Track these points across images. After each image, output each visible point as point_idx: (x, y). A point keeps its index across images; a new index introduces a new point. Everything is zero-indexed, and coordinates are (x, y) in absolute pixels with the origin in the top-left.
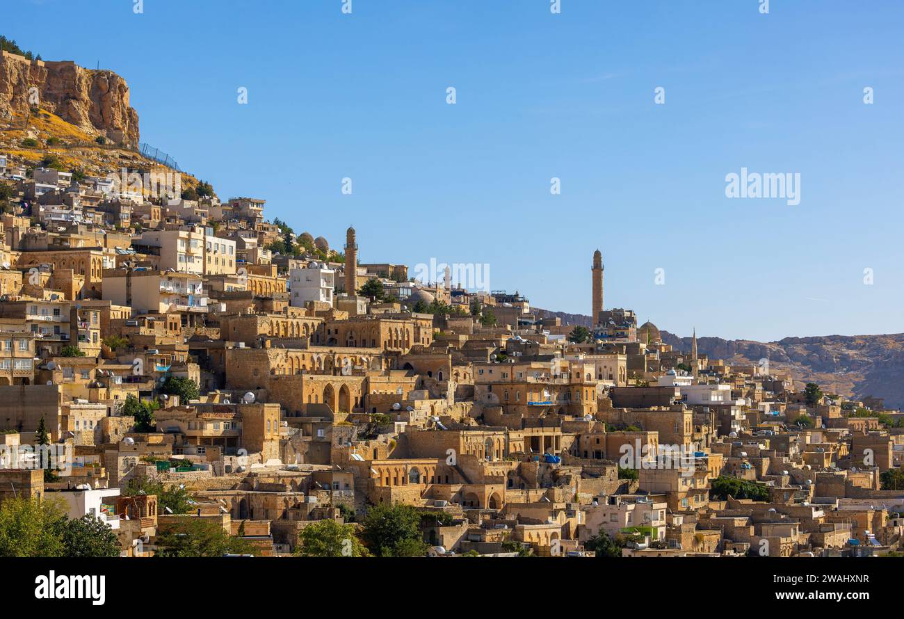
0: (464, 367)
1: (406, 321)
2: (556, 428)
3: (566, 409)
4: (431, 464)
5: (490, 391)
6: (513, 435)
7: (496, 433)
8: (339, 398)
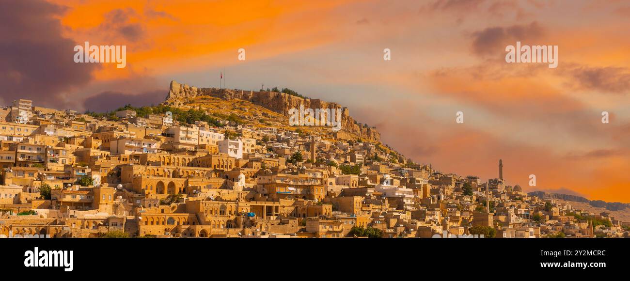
4: (182, 216)
5: (264, 187)
6: (242, 204)
7: (229, 202)
8: (168, 188)
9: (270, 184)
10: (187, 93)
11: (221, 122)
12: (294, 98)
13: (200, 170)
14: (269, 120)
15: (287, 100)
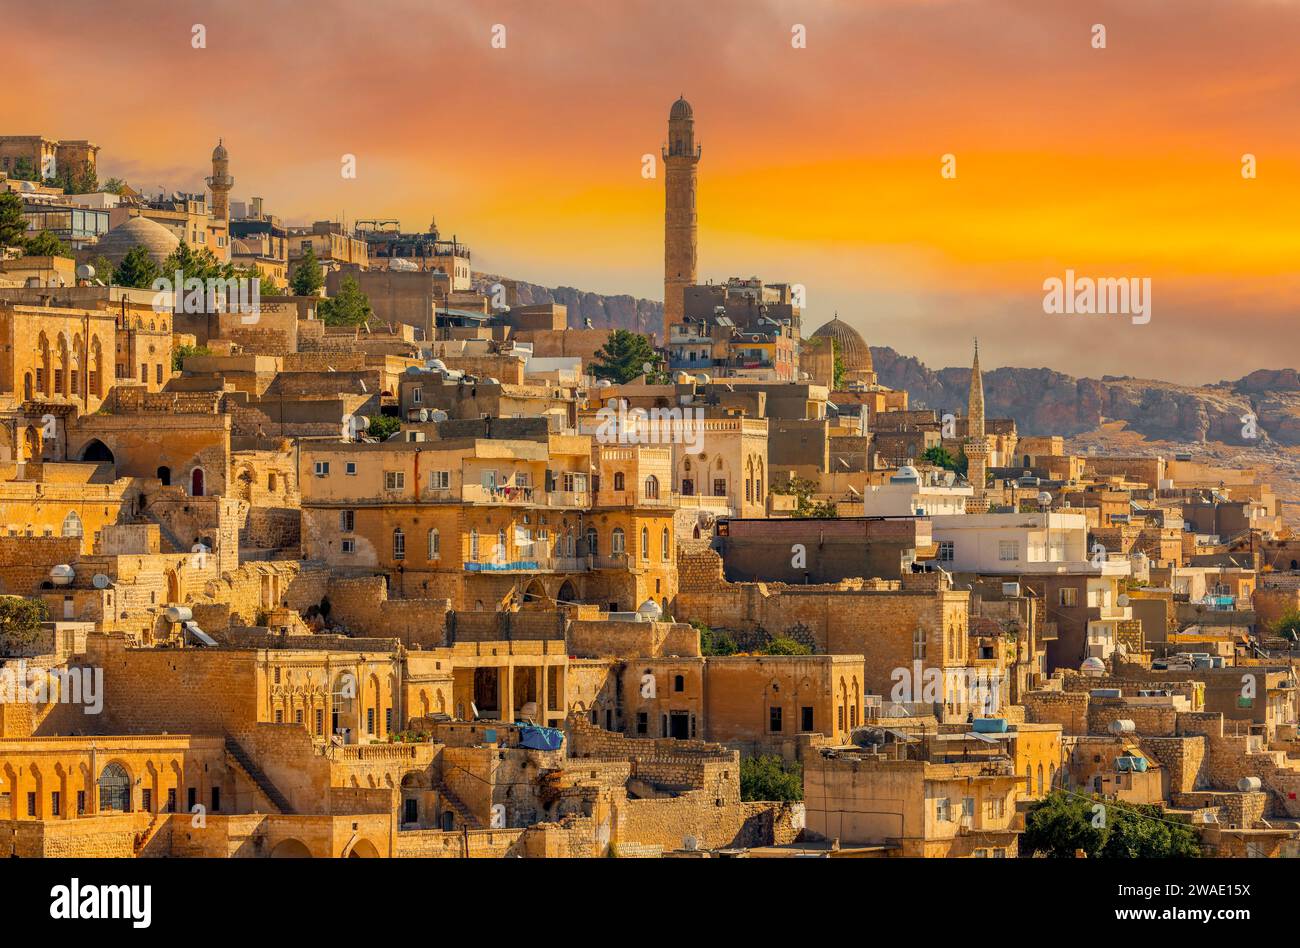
0: (268, 454)
1: (92, 313)
2: (551, 644)
3: (581, 586)
4: (167, 750)
5: (350, 527)
6: (420, 664)
7: (367, 656)
9: (399, 505)
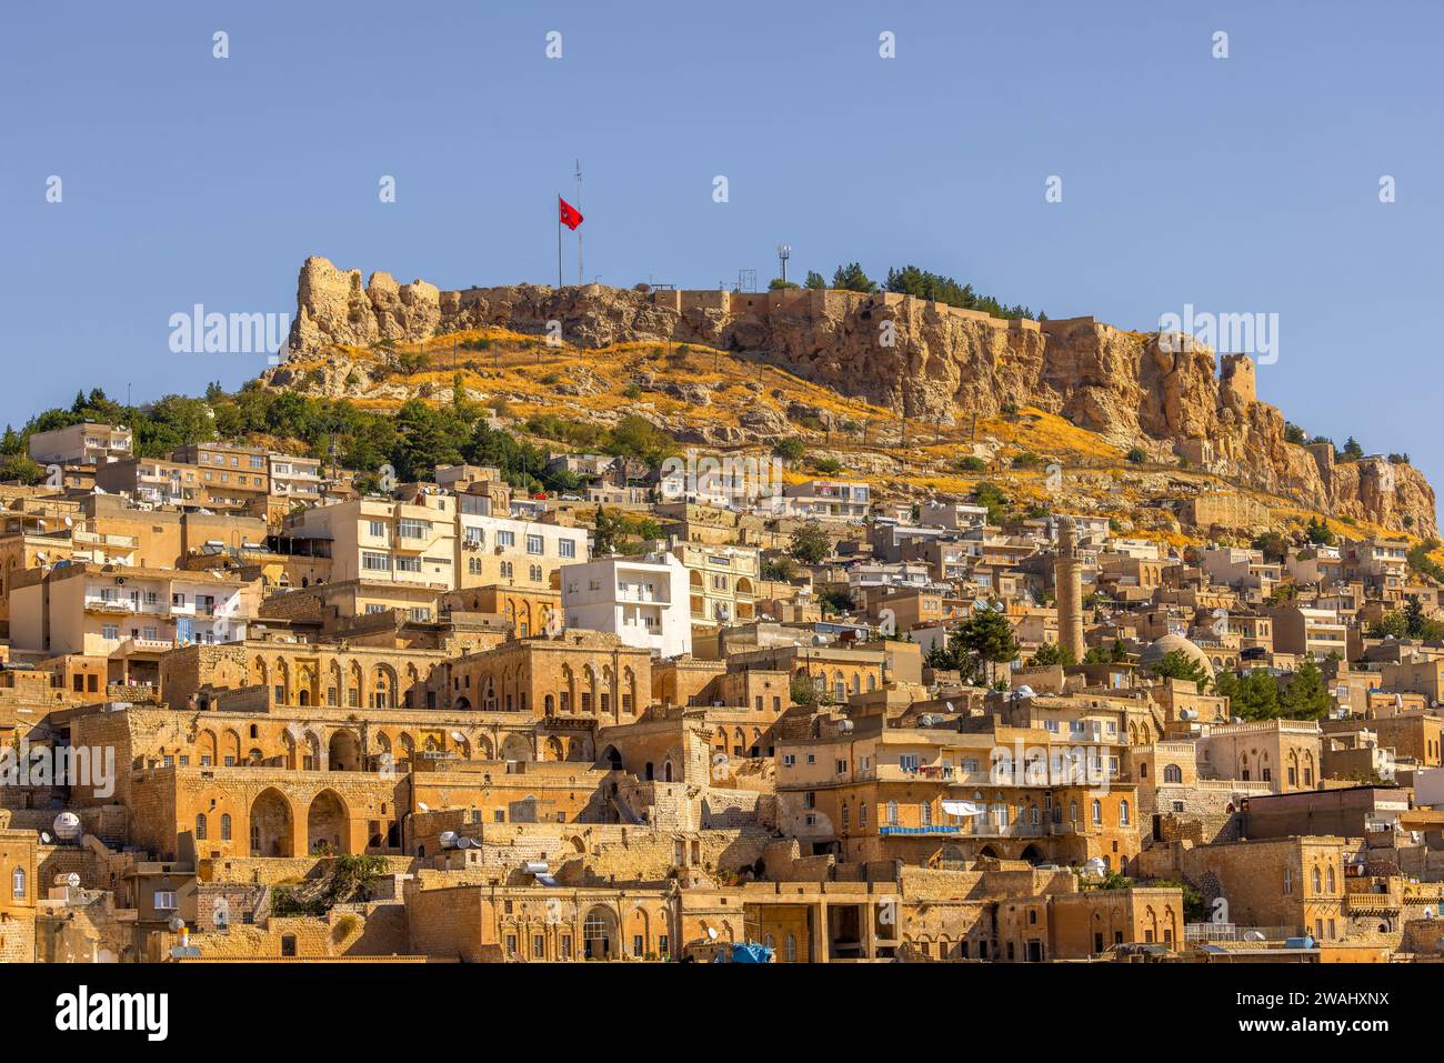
1: (621, 650)
5: (812, 805)
6: (699, 900)
7: (630, 892)
8: (311, 824)
9: (844, 786)
10: (390, 319)
11: (573, 464)
12: (956, 322)
13: (473, 726)
14: (828, 444)
15: (915, 334)
